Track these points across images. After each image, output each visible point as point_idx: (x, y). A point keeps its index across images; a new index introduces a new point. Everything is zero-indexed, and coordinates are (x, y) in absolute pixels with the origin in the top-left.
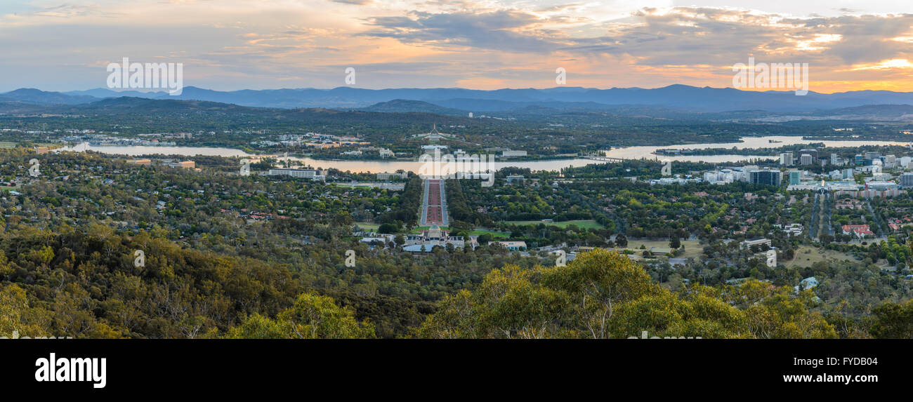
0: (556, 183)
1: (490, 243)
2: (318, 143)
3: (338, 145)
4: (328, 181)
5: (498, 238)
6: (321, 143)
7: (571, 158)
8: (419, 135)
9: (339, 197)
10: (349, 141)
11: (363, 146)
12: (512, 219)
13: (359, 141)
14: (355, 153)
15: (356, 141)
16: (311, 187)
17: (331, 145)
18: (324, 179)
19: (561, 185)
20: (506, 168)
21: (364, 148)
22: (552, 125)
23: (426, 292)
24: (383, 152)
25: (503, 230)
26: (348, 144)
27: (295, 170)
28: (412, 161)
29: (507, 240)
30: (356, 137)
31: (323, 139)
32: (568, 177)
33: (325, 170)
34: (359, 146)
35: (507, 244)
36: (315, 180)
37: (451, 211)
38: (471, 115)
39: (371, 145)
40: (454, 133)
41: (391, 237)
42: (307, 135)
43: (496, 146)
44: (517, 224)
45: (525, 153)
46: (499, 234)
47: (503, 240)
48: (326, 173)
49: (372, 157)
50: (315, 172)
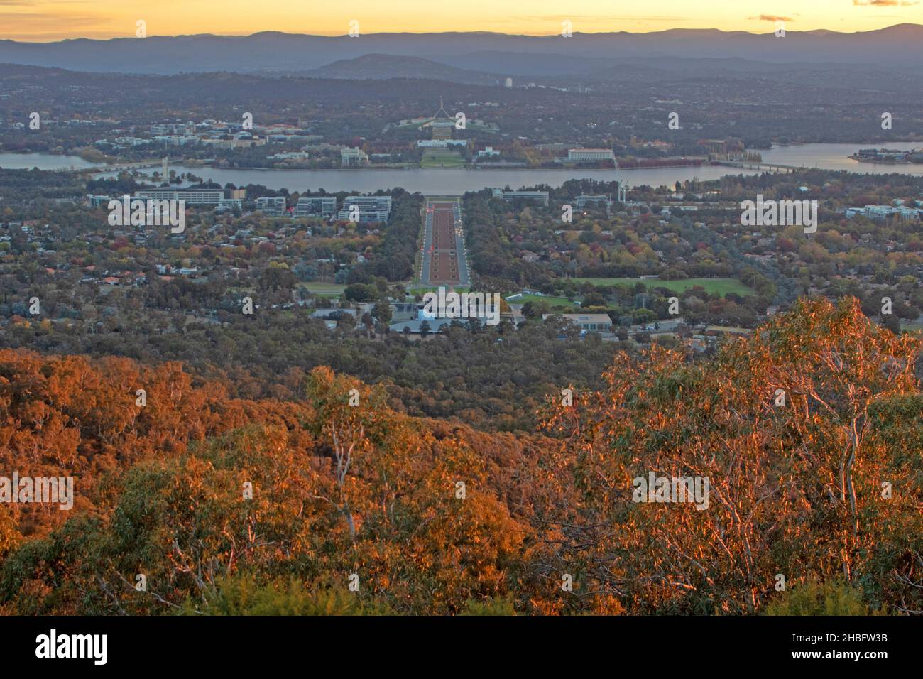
0: (666, 210)
1: (545, 317)
2: (225, 138)
3: (263, 142)
4: (246, 208)
5: (560, 308)
6: (232, 138)
7: (697, 164)
8: (414, 121)
9: (269, 237)
10: (284, 133)
11: (311, 143)
12: (587, 273)
13: (301, 134)
14: (298, 157)
15: (297, 133)
16: (216, 221)
17: (249, 143)
18: (240, 205)
19: (675, 212)
20: (573, 181)
21: (313, 146)
22: (660, 101)
23: (432, 402)
24: (346, 153)
25: (570, 296)
26: (280, 140)
27: (184, 190)
28: (401, 168)
29: (577, 312)
30: (296, 126)
31: (234, 131)
32: (689, 199)
33: (242, 188)
34: (303, 143)
35: (577, 319)
36: (220, 208)
37: (474, 259)
38: (509, 83)
39: (325, 141)
40: (479, 117)
41: (367, 307)
42: (204, 124)
43: (558, 141)
44: (596, 282)
45: (609, 154)
46: (561, 301)
47: (570, 312)
48: (243, 193)
49: (330, 163)
50: (222, 194)
